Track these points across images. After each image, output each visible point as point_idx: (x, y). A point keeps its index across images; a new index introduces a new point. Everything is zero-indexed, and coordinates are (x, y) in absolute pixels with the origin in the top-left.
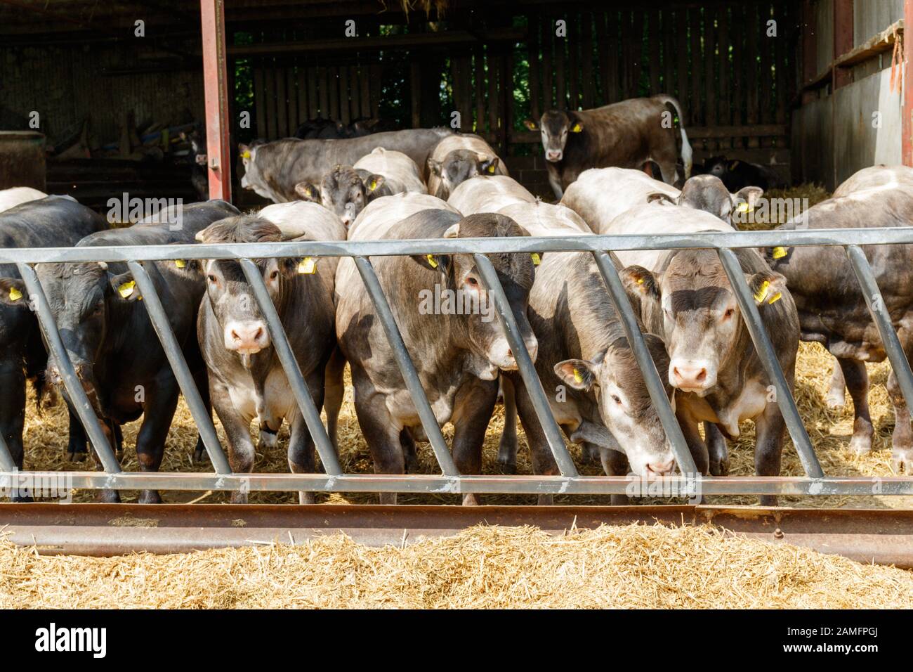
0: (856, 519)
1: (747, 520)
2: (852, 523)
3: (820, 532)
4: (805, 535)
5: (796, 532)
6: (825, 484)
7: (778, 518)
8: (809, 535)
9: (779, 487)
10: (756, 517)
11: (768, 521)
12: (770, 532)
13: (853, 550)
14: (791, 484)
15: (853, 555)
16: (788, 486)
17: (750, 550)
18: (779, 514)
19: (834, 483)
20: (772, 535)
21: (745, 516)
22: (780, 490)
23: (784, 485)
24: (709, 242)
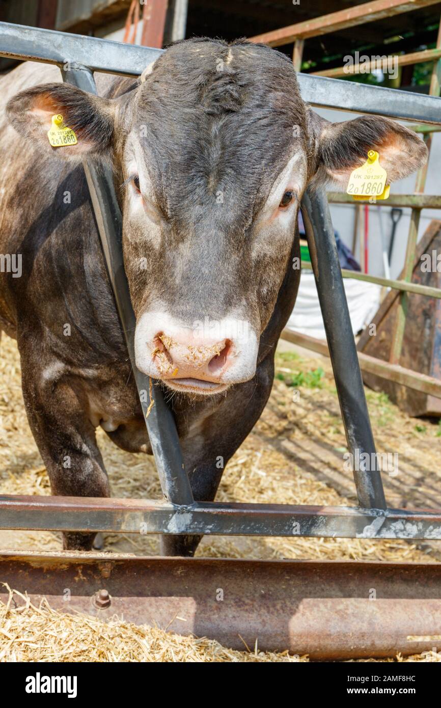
0: (226, 572)
1: (49, 571)
2: (220, 577)
3: (170, 595)
4: (147, 600)
5: (130, 594)
6: (196, 516)
7: (106, 572)
8: (153, 599)
9: (119, 519)
10: (65, 567)
11: (84, 574)
12: (88, 594)
13: (225, 626)
14: (139, 513)
15: (225, 635)
16: (133, 518)
17: (64, 635)
18: (109, 565)
19: (209, 513)
20: (92, 599)
21: (45, 566)
22: (119, 524)
23: (127, 516)
24: (52, 49)
